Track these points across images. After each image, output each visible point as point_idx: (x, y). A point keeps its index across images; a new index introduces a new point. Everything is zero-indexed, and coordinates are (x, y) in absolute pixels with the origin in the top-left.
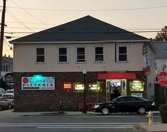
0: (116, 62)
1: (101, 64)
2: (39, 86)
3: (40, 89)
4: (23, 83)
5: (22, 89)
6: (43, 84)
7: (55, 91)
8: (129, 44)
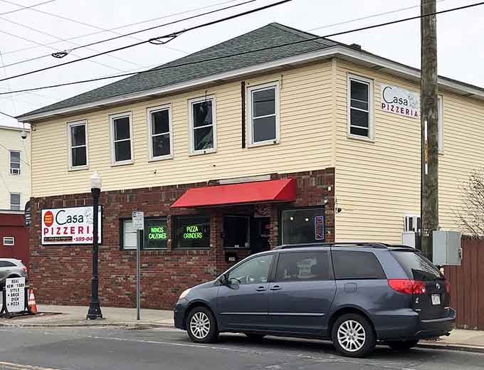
0: (244, 147)
1: (204, 158)
2: (72, 233)
3: (74, 242)
4: (44, 226)
5: (43, 243)
6: (79, 227)
7: (104, 247)
8: (280, 78)
